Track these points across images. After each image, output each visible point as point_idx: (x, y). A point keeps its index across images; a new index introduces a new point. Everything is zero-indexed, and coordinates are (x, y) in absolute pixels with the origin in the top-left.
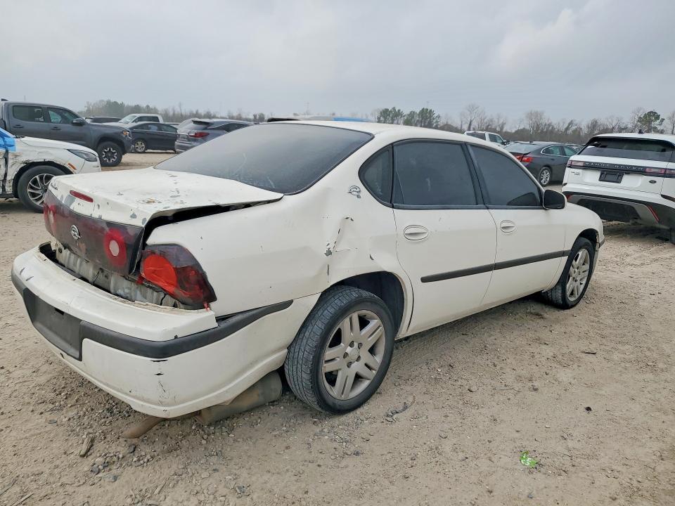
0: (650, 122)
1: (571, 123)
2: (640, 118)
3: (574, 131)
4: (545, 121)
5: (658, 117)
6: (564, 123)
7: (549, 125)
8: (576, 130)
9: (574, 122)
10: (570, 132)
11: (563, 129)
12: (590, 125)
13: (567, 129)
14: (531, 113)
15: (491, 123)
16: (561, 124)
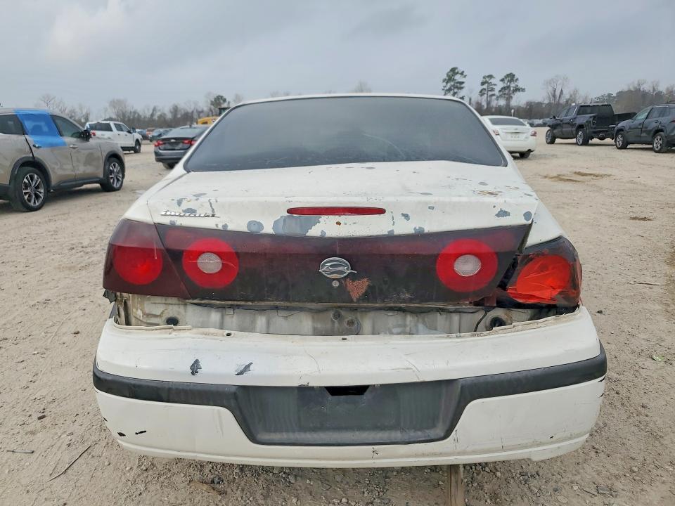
0: (220, 104)
1: (154, 110)
2: (212, 102)
3: (160, 116)
4: (129, 109)
5: (225, 100)
6: (148, 110)
7: (135, 113)
8: (161, 115)
9: (158, 108)
10: (156, 117)
11: (148, 114)
12: (172, 110)
13: (152, 115)
14: (114, 102)
15: (73, 114)
16: (146, 112)
